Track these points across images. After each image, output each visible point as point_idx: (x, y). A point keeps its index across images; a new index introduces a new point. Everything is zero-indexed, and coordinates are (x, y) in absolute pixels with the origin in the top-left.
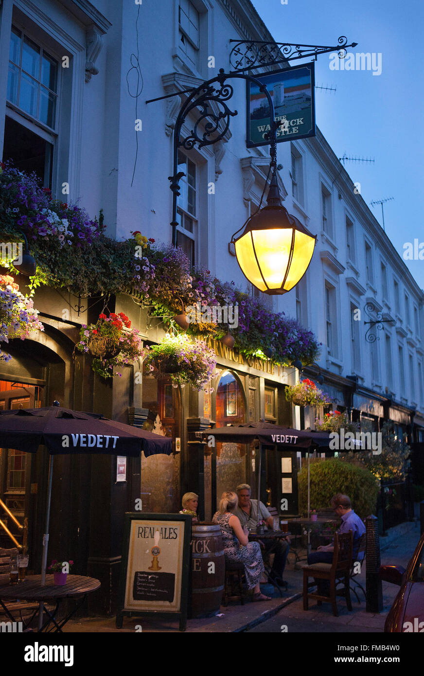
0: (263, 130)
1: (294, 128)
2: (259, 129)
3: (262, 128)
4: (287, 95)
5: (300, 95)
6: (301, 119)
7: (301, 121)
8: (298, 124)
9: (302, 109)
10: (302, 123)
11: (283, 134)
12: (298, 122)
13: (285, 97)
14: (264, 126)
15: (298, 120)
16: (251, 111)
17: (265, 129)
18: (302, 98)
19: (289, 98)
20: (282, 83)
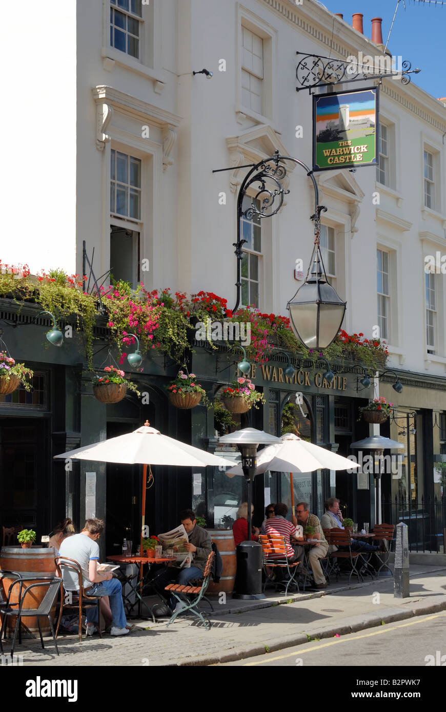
0: (328, 155)
1: (358, 155)
2: (325, 152)
3: (327, 152)
4: (352, 119)
5: (364, 120)
6: (365, 146)
7: (364, 148)
8: (362, 151)
9: (366, 136)
10: (366, 150)
11: (348, 160)
12: (362, 149)
13: (350, 121)
14: (330, 150)
15: (362, 146)
16: (317, 133)
17: (331, 153)
18: (366, 123)
19: (354, 123)
20: (347, 105)
